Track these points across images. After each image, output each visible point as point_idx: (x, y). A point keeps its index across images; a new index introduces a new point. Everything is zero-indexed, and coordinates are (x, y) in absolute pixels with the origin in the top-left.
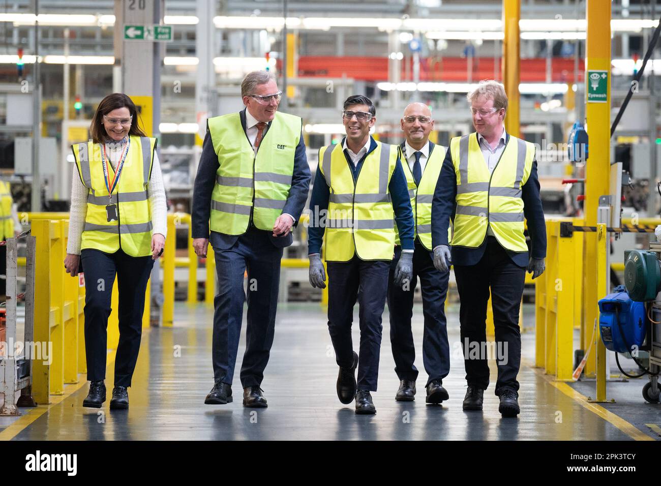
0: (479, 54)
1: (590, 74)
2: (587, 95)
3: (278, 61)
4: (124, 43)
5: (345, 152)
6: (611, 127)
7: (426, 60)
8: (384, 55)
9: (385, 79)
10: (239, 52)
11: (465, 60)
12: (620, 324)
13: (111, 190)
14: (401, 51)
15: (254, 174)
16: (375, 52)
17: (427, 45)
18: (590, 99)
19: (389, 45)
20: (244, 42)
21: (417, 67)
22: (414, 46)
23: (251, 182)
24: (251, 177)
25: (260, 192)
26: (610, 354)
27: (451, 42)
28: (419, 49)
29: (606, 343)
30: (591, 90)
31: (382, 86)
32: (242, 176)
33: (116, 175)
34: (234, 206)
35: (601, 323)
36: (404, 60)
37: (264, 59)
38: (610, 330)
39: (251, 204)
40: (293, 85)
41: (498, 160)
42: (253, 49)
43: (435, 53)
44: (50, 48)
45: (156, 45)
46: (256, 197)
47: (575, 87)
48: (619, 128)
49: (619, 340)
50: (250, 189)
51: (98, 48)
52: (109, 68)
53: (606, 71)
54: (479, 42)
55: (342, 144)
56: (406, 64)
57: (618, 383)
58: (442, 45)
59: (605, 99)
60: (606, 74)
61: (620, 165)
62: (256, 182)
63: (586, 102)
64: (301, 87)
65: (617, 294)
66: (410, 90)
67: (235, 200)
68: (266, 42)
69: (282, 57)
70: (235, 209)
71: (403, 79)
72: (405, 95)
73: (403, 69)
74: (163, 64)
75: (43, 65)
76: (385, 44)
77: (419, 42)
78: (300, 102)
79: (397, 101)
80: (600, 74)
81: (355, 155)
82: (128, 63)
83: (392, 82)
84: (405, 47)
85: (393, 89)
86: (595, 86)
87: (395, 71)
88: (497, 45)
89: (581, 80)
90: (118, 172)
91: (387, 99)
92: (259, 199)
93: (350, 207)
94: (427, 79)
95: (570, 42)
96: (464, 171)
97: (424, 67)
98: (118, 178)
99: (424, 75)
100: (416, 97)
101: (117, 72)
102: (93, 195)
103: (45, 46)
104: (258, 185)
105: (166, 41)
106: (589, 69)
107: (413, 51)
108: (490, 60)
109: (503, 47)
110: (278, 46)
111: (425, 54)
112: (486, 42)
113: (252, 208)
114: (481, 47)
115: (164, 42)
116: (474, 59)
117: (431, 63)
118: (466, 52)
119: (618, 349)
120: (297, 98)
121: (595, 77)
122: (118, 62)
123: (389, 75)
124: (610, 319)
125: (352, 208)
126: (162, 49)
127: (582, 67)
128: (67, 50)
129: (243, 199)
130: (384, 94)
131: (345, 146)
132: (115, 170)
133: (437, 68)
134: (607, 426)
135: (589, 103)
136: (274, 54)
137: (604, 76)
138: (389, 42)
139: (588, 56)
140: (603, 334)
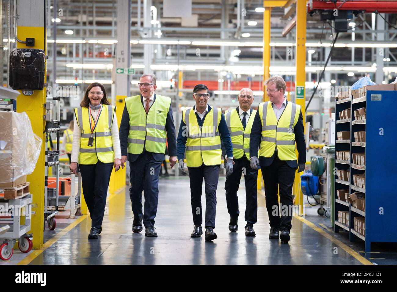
0: (253, 80)
1: (297, 88)
2: (296, 96)
3: (176, 83)
4: (116, 75)
5: (196, 113)
6: (305, 108)
7: (233, 82)
8: (216, 80)
9: (217, 89)
10: (160, 79)
11: (248, 82)
12: (309, 185)
13: (92, 131)
14: (223, 79)
15: (146, 124)
16: (213, 79)
17: (233, 77)
18: (297, 97)
19: (218, 77)
20: (162, 75)
21: (229, 85)
22: (228, 77)
23: (145, 128)
24: (145, 125)
25: (149, 133)
26: (305, 197)
27: (242, 75)
28: (230, 78)
29: (303, 192)
30: (298, 94)
31: (215, 92)
32: (140, 125)
33: (95, 123)
34: (137, 140)
35: (301, 184)
36: (224, 82)
37: (170, 82)
38: (305, 187)
39: (144, 139)
40: (182, 91)
41: (281, 114)
42: (165, 78)
43: (236, 80)
44: (87, 77)
45: (128, 76)
46: (147, 135)
47: (291, 93)
48: (308, 109)
49: (309, 191)
50: (144, 132)
51: (105, 77)
52: (110, 85)
53: (304, 87)
54: (253, 76)
55: (194, 109)
56: (225, 84)
57: (308, 208)
58: (239, 77)
59: (303, 97)
60: (304, 88)
61: (309, 123)
62: (147, 128)
63: (296, 98)
64: (184, 92)
65: (308, 173)
66: (226, 94)
67: (136, 137)
68: (171, 75)
69: (177, 81)
70: (137, 141)
71: (224, 89)
72: (224, 96)
73: (224, 86)
74: (131, 83)
75: (85, 84)
76: (217, 76)
77: (230, 76)
78: (184, 98)
79: (221, 98)
80: (301, 88)
81: (201, 114)
82: (118, 83)
83: (219, 90)
84: (225, 77)
85: (220, 94)
86: (299, 92)
87: (221, 86)
88: (260, 77)
89: (293, 90)
90: (96, 122)
91: (217, 97)
92: (148, 136)
93: (199, 140)
94: (233, 90)
95: (289, 76)
96: (265, 120)
97: (232, 85)
98: (96, 124)
99: (232, 88)
100: (229, 97)
101: (113, 87)
102: (83, 134)
103: (86, 76)
104: (148, 130)
105: (133, 74)
106: (297, 86)
107: (227, 79)
108: (258, 82)
109: (263, 77)
110: (175, 77)
111: (232, 80)
112: (256, 75)
113: (145, 141)
114: (254, 77)
115: (132, 75)
116: (251, 82)
117: (235, 83)
118: (248, 79)
119: (308, 194)
120: (183, 97)
121: (299, 89)
122: (114, 83)
123: (218, 88)
124: (304, 182)
125: (200, 140)
126: (131, 78)
127: (294, 85)
128: (94, 78)
129: (141, 136)
130: (216, 95)
131: (196, 111)
132: (95, 121)
133: (237, 85)
134: (303, 225)
135: (297, 99)
136: (174, 80)
137: (303, 89)
138: (218, 75)
139: (297, 81)
140: (302, 189)
